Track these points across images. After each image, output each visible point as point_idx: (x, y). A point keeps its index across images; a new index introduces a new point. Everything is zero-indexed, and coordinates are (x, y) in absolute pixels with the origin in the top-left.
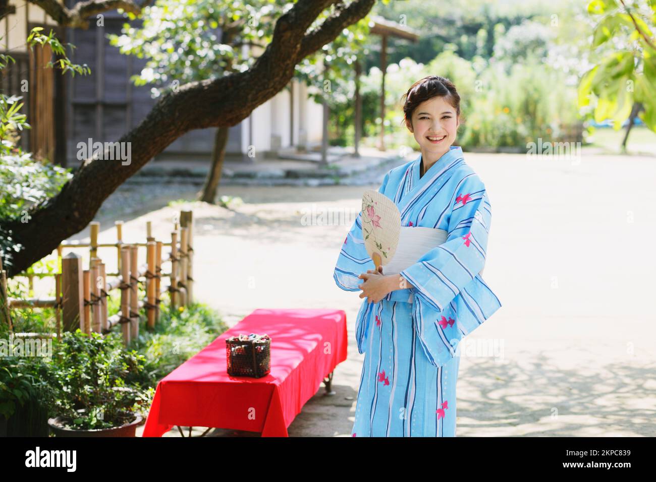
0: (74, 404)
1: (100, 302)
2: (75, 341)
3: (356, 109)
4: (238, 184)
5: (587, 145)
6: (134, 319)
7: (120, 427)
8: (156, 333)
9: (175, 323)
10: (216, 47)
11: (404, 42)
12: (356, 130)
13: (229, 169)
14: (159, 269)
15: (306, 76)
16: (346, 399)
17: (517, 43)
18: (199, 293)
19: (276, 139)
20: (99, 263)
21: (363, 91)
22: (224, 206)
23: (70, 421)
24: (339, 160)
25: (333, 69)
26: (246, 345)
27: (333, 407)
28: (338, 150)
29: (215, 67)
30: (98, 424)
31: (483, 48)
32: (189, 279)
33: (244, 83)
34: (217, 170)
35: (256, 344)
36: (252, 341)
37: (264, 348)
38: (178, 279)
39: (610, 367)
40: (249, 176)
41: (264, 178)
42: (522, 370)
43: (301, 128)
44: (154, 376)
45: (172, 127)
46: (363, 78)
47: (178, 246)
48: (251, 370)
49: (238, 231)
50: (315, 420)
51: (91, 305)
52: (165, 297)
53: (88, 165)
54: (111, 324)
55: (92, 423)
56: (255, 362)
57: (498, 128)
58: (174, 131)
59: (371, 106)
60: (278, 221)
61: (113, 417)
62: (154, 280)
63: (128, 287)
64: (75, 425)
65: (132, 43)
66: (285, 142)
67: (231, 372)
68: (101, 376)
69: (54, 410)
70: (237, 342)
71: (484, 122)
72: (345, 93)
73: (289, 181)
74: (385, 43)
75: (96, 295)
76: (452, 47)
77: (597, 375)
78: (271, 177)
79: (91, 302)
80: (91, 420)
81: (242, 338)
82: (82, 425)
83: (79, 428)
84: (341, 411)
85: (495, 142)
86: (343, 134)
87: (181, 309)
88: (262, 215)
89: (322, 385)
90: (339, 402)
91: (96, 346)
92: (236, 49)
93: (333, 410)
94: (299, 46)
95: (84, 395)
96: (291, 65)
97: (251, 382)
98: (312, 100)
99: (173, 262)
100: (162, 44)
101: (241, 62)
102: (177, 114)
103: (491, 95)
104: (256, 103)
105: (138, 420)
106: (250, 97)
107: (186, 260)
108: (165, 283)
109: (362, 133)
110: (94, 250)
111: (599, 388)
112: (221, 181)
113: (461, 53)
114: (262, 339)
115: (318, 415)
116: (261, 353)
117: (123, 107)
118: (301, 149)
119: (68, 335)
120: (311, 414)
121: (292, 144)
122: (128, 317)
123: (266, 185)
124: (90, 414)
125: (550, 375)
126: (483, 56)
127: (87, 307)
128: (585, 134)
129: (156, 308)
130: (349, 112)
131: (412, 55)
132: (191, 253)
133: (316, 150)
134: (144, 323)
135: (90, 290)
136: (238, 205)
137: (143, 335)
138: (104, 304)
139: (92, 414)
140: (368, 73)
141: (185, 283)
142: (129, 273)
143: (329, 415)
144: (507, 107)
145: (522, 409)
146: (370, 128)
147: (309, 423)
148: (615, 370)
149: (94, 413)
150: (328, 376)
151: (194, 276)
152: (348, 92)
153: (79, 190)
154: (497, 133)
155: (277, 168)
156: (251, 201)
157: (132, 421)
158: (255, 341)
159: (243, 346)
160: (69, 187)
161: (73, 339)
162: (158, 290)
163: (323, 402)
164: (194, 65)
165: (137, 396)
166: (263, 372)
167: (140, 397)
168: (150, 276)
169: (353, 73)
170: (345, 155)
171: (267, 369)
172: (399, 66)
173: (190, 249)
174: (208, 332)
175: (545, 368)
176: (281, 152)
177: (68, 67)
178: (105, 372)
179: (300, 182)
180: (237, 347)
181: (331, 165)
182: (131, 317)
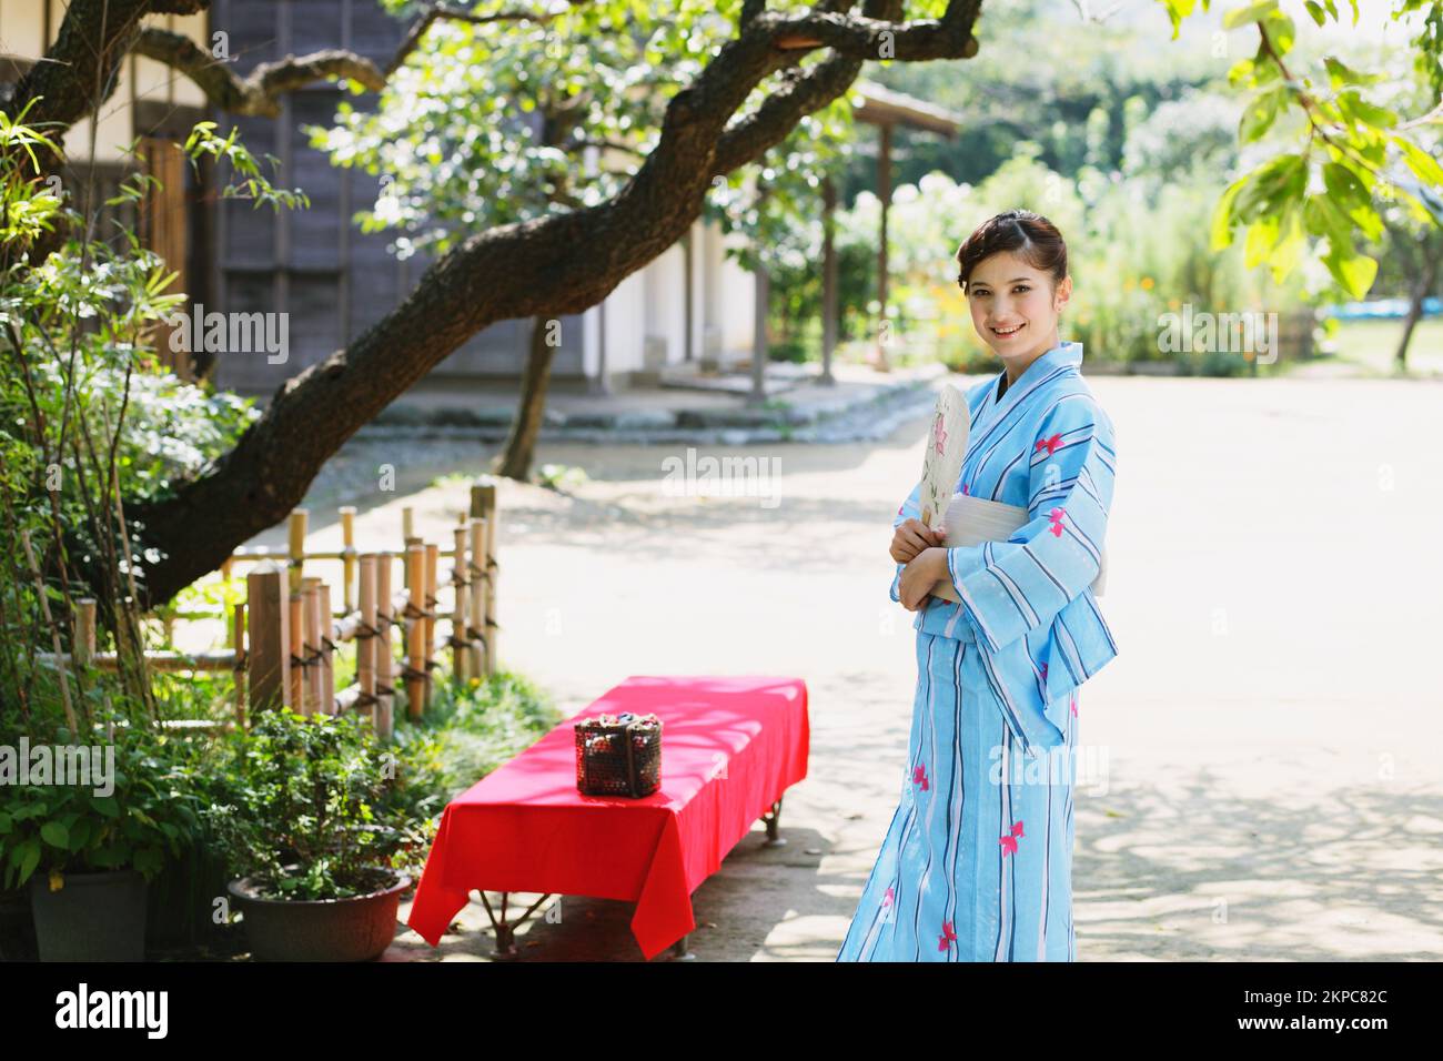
0: (278, 853)
1: (321, 661)
2: (282, 729)
3: (826, 284)
4: (578, 441)
5: (1323, 357)
6: (384, 698)
7: (370, 896)
8: (427, 728)
9: (464, 707)
10: (532, 152)
11: (928, 138)
12: (825, 324)
13: (556, 409)
14: (432, 602)
15: (721, 212)
16: (807, 853)
17: (1172, 138)
18: (508, 651)
19: (655, 345)
20: (318, 584)
21: (840, 241)
22: (549, 485)
23: (272, 885)
24: (791, 390)
25: (777, 196)
26: (614, 735)
27: (781, 867)
28: (787, 369)
29: (531, 193)
30: (327, 890)
31: (1100, 149)
32: (490, 623)
33: (602, 228)
34: (533, 410)
35: (633, 732)
36: (626, 726)
37: (649, 741)
38: (467, 623)
39: (1339, 796)
40: (599, 423)
41: (630, 427)
42: (1164, 799)
43: (708, 323)
44: (427, 808)
45: (460, 315)
46: (840, 216)
47: (468, 556)
48: (624, 783)
49: (582, 537)
50: (747, 891)
51: (305, 665)
52: (443, 657)
53: (293, 391)
54: (340, 706)
55: (315, 888)
56: (631, 766)
57: (1131, 323)
58: (462, 324)
59: (858, 275)
60: (667, 516)
61: (353, 878)
62: (423, 622)
63: (374, 633)
64: (281, 893)
65: (356, 143)
66: (676, 352)
67: (585, 788)
68: (332, 797)
69: (242, 862)
70: (595, 729)
71: (1100, 308)
72: (801, 247)
73: (685, 434)
74: (887, 141)
75: (314, 647)
76: (1032, 148)
77: (1314, 809)
78: (647, 426)
79: (305, 660)
80: (313, 882)
81: (605, 721)
82: (294, 892)
83: (288, 898)
84: (799, 875)
85: (1123, 352)
86: (798, 335)
87: (475, 681)
88: (629, 504)
89: (759, 826)
90: (793, 858)
91: (322, 738)
92: (573, 156)
93: (781, 873)
94: (711, 153)
95: (297, 834)
96: (696, 192)
97: (624, 805)
98: (734, 261)
99: (457, 587)
100: (417, 145)
101: (584, 183)
102: (470, 289)
103: (1116, 252)
104: (627, 268)
105: (404, 882)
106: (615, 254)
107: (483, 583)
108: (443, 630)
109: (839, 333)
110: (298, 564)
111: (1317, 831)
112: (541, 433)
113: (1051, 159)
114: (645, 723)
115: (753, 881)
116: (642, 749)
117: (331, 277)
118: (709, 366)
119: (268, 717)
120: (740, 881)
121: (688, 356)
122: (373, 693)
123: (635, 442)
124: (310, 872)
125: (1221, 808)
126: (1100, 167)
127: (296, 669)
128: (1318, 334)
129: (426, 678)
130: (812, 288)
131: (946, 167)
132: (493, 570)
133: (740, 369)
134: (402, 708)
135: (303, 638)
136: (579, 484)
137: (401, 731)
138: (328, 665)
139: (314, 870)
140: (850, 205)
141: (482, 631)
142: (375, 607)
143: (773, 882)
144: (1150, 277)
145: (1157, 871)
146: (855, 321)
147: (733, 895)
148: (1349, 800)
149: (318, 870)
150: (772, 809)
151: (499, 618)
152: (808, 246)
153: (275, 441)
154: (1126, 331)
155: (659, 408)
156: (606, 477)
157: (391, 886)
158: (631, 727)
159: (608, 736)
160: (254, 435)
161: (279, 724)
162: (429, 644)
163: (761, 858)
164: (485, 190)
165: (403, 836)
166: (648, 787)
167: (409, 836)
168: (414, 613)
169: (819, 205)
170: (802, 380)
171: (654, 782)
172: (919, 189)
173: (492, 563)
174: (529, 727)
175: (1211, 795)
176: (667, 374)
177: (265, 195)
178: (340, 789)
179: (708, 435)
180: (596, 739)
181: (772, 401)
182: (378, 693)
